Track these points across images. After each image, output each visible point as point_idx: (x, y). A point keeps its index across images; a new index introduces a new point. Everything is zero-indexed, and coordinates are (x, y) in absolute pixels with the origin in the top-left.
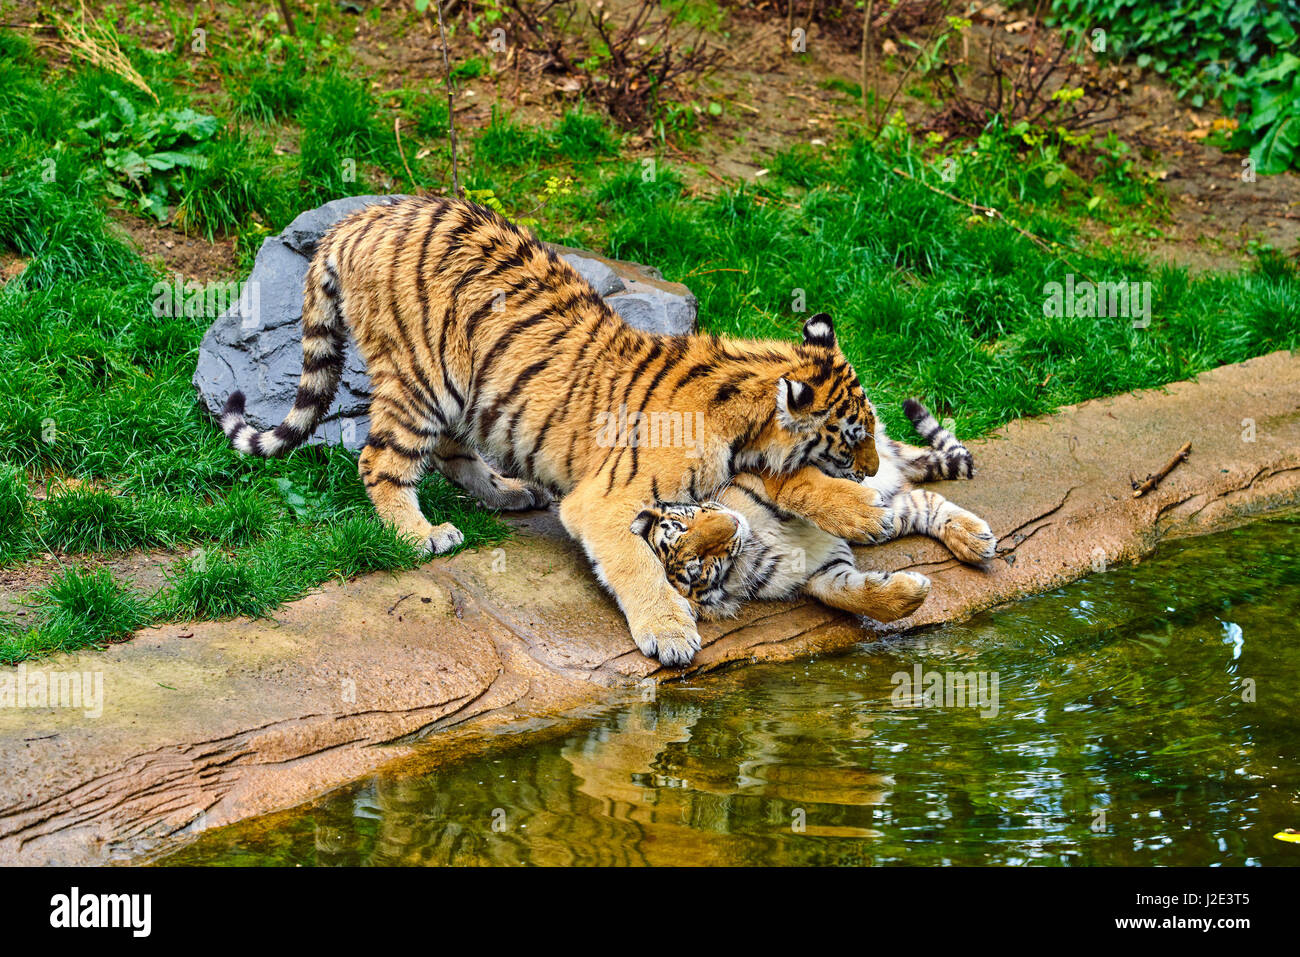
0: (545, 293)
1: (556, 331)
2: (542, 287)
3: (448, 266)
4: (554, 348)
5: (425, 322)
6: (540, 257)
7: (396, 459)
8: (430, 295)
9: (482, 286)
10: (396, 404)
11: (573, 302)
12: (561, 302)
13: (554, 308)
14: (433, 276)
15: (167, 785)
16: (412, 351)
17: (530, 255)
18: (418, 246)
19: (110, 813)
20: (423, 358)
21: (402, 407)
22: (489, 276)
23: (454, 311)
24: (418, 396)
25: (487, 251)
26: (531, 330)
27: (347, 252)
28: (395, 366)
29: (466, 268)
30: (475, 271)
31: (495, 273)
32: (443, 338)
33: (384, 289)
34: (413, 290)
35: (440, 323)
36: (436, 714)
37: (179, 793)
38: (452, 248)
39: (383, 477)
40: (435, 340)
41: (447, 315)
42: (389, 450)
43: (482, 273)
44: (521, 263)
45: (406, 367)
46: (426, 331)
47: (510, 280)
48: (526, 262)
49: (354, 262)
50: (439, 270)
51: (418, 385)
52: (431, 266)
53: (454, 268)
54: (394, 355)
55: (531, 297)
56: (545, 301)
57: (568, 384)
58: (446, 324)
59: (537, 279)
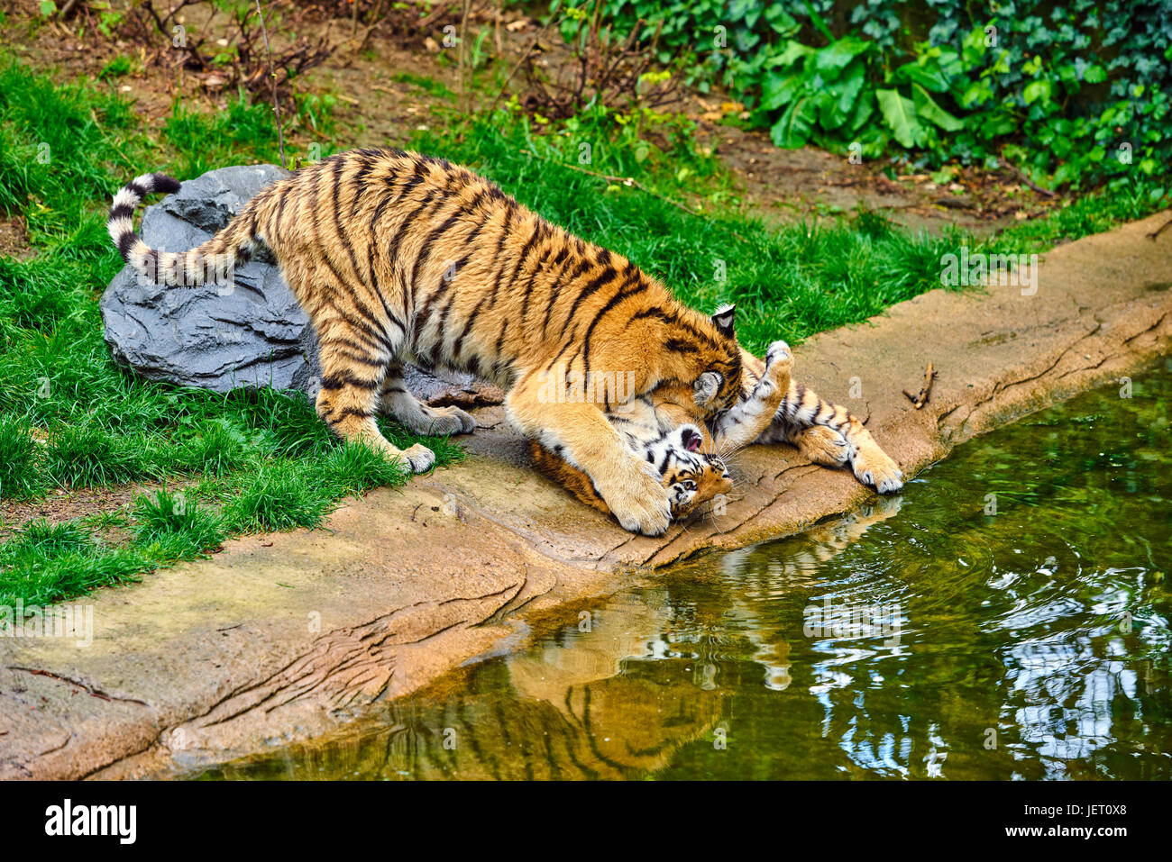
0: (451, 198)
1: (469, 230)
2: (446, 195)
3: (361, 207)
4: (472, 245)
5: (355, 264)
6: (435, 169)
7: (357, 392)
8: (352, 239)
9: (395, 212)
10: (347, 343)
11: (478, 200)
12: (466, 203)
13: (462, 209)
14: (350, 221)
15: (352, 662)
16: (352, 292)
17: (427, 171)
18: (330, 202)
19: (322, 686)
20: (363, 295)
21: (354, 345)
22: (399, 201)
23: (375, 244)
24: (368, 330)
25: (389, 181)
26: (447, 234)
27: (273, 229)
28: (340, 311)
29: (377, 202)
30: (385, 202)
31: (403, 196)
32: (372, 272)
33: (314, 248)
34: (337, 240)
35: (366, 260)
36: (501, 600)
37: (364, 668)
38: (359, 192)
39: (347, 412)
40: (366, 276)
41: (370, 251)
42: (348, 387)
43: (392, 201)
44: (422, 180)
45: (350, 309)
46: (357, 271)
47: (418, 197)
48: (426, 178)
49: (282, 235)
50: (353, 213)
51: (365, 320)
52: (346, 213)
53: (366, 206)
54: (337, 302)
55: (439, 205)
56: (452, 205)
57: (493, 275)
58: (371, 259)
59: (440, 189)
